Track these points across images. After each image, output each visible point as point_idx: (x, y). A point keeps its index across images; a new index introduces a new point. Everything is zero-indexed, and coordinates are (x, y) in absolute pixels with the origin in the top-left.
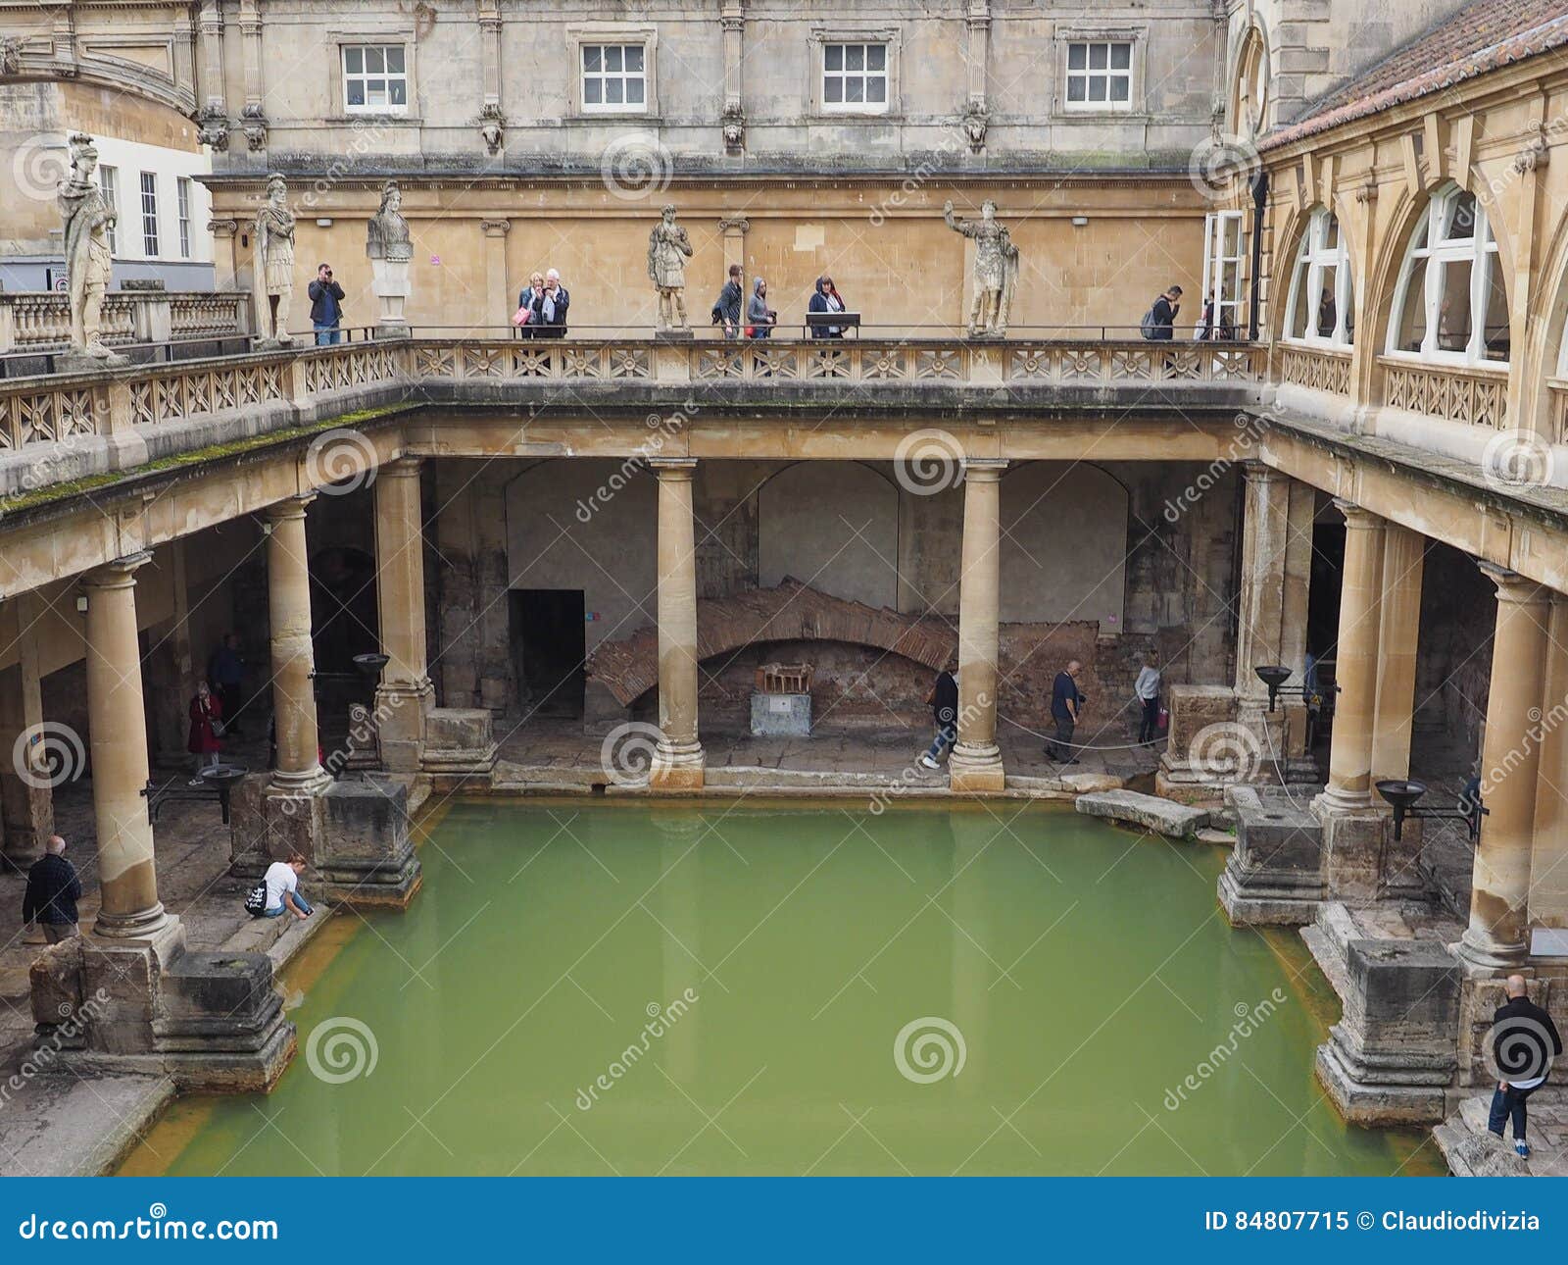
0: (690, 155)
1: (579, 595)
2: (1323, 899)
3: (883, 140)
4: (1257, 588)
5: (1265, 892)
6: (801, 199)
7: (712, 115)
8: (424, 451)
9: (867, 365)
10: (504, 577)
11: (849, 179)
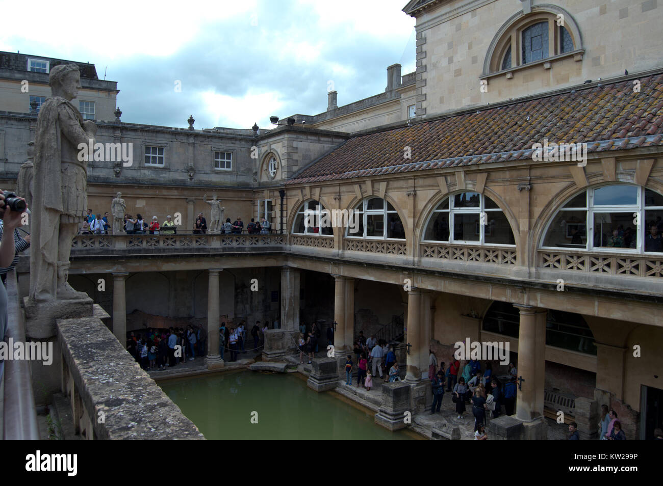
0: (102, 176)
2: (338, 380)
3: (164, 175)
4: (287, 301)
5: (325, 381)
6: (139, 191)
9: (181, 242)
11: (154, 185)
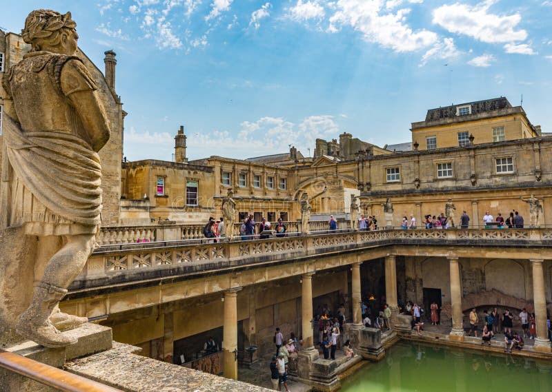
0: (463, 186)
1: (440, 290)
3: (512, 180)
6: (491, 195)
7: (468, 177)
8: (395, 254)
10: (421, 284)
11: (504, 189)
